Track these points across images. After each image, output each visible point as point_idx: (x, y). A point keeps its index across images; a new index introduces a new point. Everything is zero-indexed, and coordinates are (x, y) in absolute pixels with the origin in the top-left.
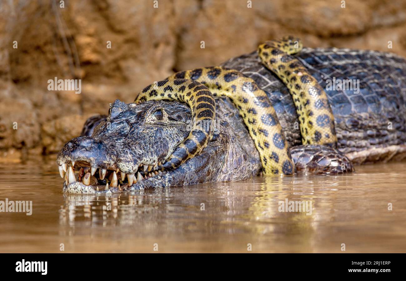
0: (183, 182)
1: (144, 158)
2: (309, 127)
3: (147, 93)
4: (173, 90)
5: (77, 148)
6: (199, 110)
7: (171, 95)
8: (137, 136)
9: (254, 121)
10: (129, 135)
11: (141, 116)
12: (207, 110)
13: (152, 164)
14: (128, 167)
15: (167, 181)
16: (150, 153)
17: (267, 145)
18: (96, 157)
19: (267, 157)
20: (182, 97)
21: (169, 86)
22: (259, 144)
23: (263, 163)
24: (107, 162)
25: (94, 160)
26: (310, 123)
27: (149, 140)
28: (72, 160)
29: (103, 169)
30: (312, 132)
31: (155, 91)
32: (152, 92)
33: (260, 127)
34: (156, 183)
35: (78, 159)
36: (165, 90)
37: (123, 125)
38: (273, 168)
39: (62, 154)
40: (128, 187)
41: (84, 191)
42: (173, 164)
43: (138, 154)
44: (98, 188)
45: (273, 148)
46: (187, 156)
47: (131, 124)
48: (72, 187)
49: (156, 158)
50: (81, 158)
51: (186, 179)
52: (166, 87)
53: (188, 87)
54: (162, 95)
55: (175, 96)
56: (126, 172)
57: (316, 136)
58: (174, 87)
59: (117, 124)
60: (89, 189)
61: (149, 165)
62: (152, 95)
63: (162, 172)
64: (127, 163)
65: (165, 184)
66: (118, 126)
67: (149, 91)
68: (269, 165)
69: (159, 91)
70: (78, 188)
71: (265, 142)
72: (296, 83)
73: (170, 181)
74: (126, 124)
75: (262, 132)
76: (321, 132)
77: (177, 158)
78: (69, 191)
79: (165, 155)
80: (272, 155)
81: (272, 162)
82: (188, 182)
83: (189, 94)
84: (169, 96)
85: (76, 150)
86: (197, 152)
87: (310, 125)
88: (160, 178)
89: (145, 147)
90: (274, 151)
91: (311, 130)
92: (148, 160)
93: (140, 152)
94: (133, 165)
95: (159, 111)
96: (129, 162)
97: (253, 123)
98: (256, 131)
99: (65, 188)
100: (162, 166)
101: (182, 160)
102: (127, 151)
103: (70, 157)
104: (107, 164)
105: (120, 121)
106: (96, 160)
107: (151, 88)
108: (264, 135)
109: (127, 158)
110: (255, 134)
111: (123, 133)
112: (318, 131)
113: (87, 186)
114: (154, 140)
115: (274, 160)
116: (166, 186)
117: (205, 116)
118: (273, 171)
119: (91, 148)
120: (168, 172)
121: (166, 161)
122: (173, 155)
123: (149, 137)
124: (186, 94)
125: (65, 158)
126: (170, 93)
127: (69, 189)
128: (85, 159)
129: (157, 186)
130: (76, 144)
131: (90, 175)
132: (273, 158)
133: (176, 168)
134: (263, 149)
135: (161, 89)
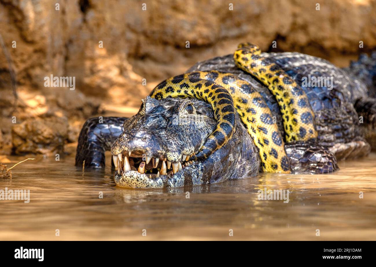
0: (212, 171)
1: (185, 149)
2: (294, 124)
3: (163, 89)
4: (189, 87)
5: (132, 139)
6: (222, 105)
7: (187, 91)
8: (175, 129)
9: (253, 120)
10: (168, 128)
11: (174, 110)
12: (229, 105)
13: (190, 154)
14: (175, 157)
15: (200, 169)
16: (189, 144)
17: (266, 142)
18: (152, 147)
19: (267, 153)
20: (200, 94)
21: (185, 83)
22: (259, 141)
23: (263, 158)
24: (161, 152)
25: (150, 150)
26: (295, 120)
27: (186, 132)
28: (129, 150)
29: (156, 159)
30: (296, 128)
31: (171, 87)
32: (168, 88)
33: (260, 125)
34: (192, 171)
35: (135, 149)
36: (182, 86)
37: (158, 119)
38: (272, 163)
39: (118, 145)
40: (171, 175)
41: (140, 179)
42: (205, 154)
43: (180, 144)
44: (150, 176)
45: (272, 145)
46: (216, 146)
47: (167, 117)
48: (128, 176)
49: (193, 149)
50: (137, 148)
51: (214, 168)
52: (182, 84)
53: (205, 85)
54: (179, 91)
55: (191, 92)
56: (172, 161)
57: (301, 132)
58: (190, 84)
59: (153, 118)
60: (144, 177)
61: (188, 155)
62: (169, 92)
63: (195, 161)
64: (173, 153)
65: (199, 172)
66: (154, 120)
67: (165, 88)
68: (269, 161)
69: (175, 88)
70: (133, 176)
71: (264, 139)
72: (279, 84)
73: (202, 170)
74: (162, 118)
75: (262, 129)
76: (306, 128)
77: (208, 148)
78: (125, 179)
79: (199, 146)
80: (272, 151)
81: (272, 158)
82: (215, 171)
83: (206, 91)
84: (186, 92)
85: (132, 140)
86: (224, 143)
87: (295, 122)
88: (195, 167)
89: (184, 139)
90: (274, 148)
91: (296, 127)
92: (187, 150)
93: (181, 143)
94: (178, 155)
95: (189, 105)
96: (174, 152)
97: (252, 122)
98: (256, 128)
99: (117, 177)
100: (196, 156)
101: (212, 151)
102: (171, 142)
103: (128, 148)
104: (161, 153)
105: (156, 115)
106: (151, 150)
107: (167, 85)
108: (263, 132)
109: (173, 148)
110: (254, 131)
111: (161, 126)
112: (303, 127)
113: (142, 174)
114: (190, 132)
115: (273, 156)
116: (200, 174)
117: (229, 111)
118: (272, 166)
119: (145, 139)
120: (200, 162)
121: (199, 152)
122: (204, 147)
123: (185, 130)
124: (203, 92)
125: (121, 149)
126: (187, 90)
127: (125, 177)
128: (142, 149)
129: (193, 174)
130: (132, 135)
131: (145, 164)
132: (273, 154)
133: (207, 158)
134: (262, 145)
135: (177, 86)
